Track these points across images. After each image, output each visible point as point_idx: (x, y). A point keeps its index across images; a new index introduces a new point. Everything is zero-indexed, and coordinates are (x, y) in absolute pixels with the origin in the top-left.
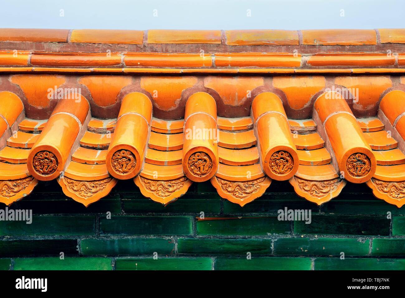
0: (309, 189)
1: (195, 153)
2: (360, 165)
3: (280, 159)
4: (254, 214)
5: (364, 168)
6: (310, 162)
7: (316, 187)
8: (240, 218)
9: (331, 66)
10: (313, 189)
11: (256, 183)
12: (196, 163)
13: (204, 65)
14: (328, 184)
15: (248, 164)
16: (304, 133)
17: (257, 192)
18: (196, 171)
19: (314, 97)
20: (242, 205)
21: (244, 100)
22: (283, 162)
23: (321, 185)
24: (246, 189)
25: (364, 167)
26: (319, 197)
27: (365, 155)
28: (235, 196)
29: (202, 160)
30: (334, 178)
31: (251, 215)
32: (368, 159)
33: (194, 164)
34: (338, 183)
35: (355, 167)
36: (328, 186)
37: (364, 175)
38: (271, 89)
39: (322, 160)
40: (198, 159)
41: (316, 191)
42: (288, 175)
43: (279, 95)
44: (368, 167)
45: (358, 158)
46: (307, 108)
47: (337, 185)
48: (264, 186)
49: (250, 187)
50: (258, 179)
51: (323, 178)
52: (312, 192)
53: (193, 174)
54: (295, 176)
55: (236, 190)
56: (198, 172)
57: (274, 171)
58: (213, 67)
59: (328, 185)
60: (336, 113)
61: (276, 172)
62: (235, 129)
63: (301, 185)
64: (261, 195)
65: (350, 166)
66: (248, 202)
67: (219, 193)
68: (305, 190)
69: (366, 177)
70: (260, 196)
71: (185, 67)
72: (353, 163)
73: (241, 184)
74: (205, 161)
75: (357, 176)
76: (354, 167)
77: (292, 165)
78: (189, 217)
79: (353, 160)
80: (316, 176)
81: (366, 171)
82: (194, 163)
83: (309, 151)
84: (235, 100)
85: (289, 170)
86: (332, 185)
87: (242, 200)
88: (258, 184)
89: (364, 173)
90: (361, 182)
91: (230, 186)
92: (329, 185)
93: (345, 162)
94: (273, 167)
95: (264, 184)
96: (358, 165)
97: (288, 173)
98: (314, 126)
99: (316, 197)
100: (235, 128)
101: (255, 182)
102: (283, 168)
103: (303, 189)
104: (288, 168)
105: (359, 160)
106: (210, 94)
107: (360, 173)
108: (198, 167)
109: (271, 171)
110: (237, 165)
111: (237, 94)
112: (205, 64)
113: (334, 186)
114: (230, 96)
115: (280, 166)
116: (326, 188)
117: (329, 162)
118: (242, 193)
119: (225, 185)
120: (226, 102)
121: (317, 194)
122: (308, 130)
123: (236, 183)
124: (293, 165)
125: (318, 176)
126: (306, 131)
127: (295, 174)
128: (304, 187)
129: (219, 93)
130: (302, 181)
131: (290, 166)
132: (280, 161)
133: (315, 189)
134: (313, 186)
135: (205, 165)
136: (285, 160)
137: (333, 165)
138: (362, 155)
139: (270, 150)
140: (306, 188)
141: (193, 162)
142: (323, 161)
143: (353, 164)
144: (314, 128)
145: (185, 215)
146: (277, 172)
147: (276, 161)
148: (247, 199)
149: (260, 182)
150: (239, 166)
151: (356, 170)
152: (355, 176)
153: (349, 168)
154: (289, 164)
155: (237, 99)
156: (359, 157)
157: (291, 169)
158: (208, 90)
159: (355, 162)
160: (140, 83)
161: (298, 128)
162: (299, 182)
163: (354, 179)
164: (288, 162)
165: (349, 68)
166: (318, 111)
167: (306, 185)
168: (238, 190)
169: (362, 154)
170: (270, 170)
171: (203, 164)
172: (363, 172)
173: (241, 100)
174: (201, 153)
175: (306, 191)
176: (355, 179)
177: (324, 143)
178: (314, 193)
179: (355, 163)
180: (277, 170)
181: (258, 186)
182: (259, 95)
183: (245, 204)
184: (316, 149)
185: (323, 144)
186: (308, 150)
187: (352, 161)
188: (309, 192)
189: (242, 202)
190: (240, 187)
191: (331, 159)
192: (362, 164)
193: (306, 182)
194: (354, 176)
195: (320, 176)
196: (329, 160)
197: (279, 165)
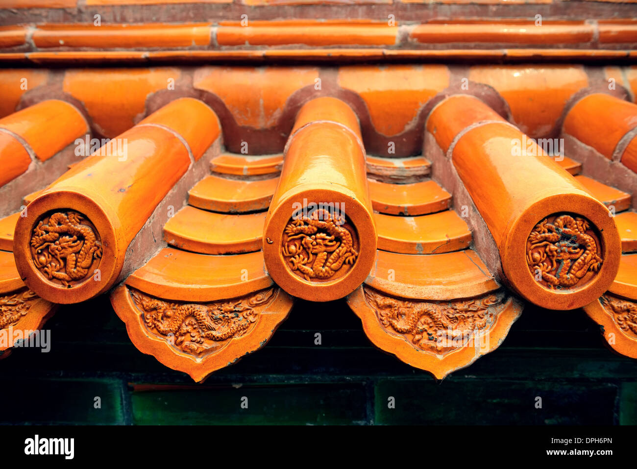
0: (407, 327)
1: (48, 214)
2: (570, 253)
3: (315, 234)
4: (274, 378)
5: (583, 261)
6: (415, 244)
7: (430, 321)
8: (237, 386)
9: (461, 44)
10: (420, 328)
11: (247, 307)
12: (53, 245)
13: (194, 44)
14: (466, 311)
15: (246, 249)
16: (404, 182)
17: (246, 335)
18: (54, 268)
19: (425, 107)
20: (198, 377)
21: (277, 114)
22: (327, 242)
23: (445, 313)
24: (213, 325)
25: (582, 258)
26: (439, 352)
27: (584, 218)
28: (179, 348)
29: (71, 236)
30: (486, 291)
31: (267, 380)
32: (592, 233)
33: (48, 247)
34: (499, 308)
35: (554, 260)
36: (468, 317)
37: (583, 285)
38: (333, 91)
39: (446, 239)
40: (59, 230)
41: (430, 331)
42: (342, 283)
43: (351, 104)
44: (595, 258)
45: (562, 230)
46: (411, 132)
47: (494, 314)
48: (268, 318)
49: (228, 321)
50: (254, 294)
51: (452, 291)
52: (417, 337)
53: (44, 280)
54: (366, 286)
55: (185, 329)
56: (62, 274)
57: (298, 272)
58: (212, 46)
59: (466, 315)
60: (479, 125)
61: (303, 273)
62: (249, 173)
63: (383, 312)
64: (259, 346)
65: (536, 255)
66: (217, 369)
67: (133, 338)
68: (395, 329)
69: (589, 290)
70: (255, 349)
71: (155, 48)
72: (546, 246)
73: (203, 310)
74: (81, 237)
75: (559, 287)
76: (549, 257)
77: (353, 250)
78: (112, 382)
79: (547, 234)
80: (430, 287)
81: (589, 270)
82: (46, 244)
83: (413, 218)
84: (258, 115)
85: (346, 267)
86: (480, 313)
87: (199, 360)
88: (253, 309)
89: (580, 278)
90: (572, 304)
91: (168, 317)
92: (470, 314)
93: (523, 242)
94: (293, 259)
95: (269, 310)
96: (562, 251)
97: (341, 276)
98: (427, 166)
99: (429, 353)
100: (249, 169)
101: (244, 305)
102: (327, 260)
103: (390, 328)
104: (341, 260)
105: (565, 237)
106: (207, 102)
107: (568, 276)
108: (62, 258)
109: (288, 270)
110: (215, 251)
111: (261, 102)
112: (196, 41)
113: (486, 317)
114: (249, 105)
115: (316, 254)
116: (462, 324)
117: (466, 244)
118: (202, 340)
119: (154, 313)
120: (241, 121)
121: (432, 344)
122: (412, 173)
123: (185, 307)
124: (358, 251)
125: (438, 287)
126: (408, 177)
127: (365, 279)
128: (394, 322)
129: (224, 100)
130: (389, 301)
131: (347, 254)
132: (316, 239)
133: (425, 327)
134: (422, 315)
135: (81, 252)
136: (333, 237)
137: (479, 251)
138: (575, 219)
139: (285, 203)
140: (401, 324)
141: (45, 241)
142: (449, 241)
143: (547, 249)
144: (427, 170)
145: (102, 376)
146: (307, 274)
147: (302, 238)
148: (215, 358)
149: (257, 305)
150: (220, 254)
151: (557, 269)
152: (555, 286)
153: (534, 260)
154: (345, 248)
155: (262, 113)
156: (565, 226)
157: (352, 266)
158: (201, 94)
159: (554, 243)
160: (62, 81)
161: (390, 171)
162: (378, 305)
163: (551, 294)
164: (341, 243)
165: (498, 48)
166: (435, 132)
167: (400, 315)
168: (189, 328)
169: (574, 215)
170: (284, 268)
171: (75, 249)
172: (579, 274)
173: (271, 115)
174: (67, 215)
175: (398, 332)
176: (555, 298)
177: (450, 199)
178: (425, 341)
179: (552, 247)
180: (307, 268)
181: (251, 318)
182: (308, 104)
183: (206, 374)
184: (430, 212)
185: (449, 201)
186: (410, 216)
187: (546, 239)
188: (410, 337)
189: (199, 367)
190: (197, 320)
191: (472, 237)
192: (575, 248)
193: (400, 303)
194: (549, 287)
195: (442, 287)
196: (467, 238)
197: (315, 251)
